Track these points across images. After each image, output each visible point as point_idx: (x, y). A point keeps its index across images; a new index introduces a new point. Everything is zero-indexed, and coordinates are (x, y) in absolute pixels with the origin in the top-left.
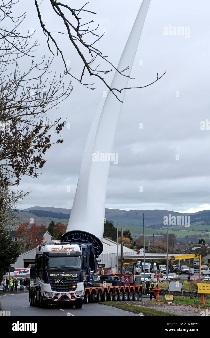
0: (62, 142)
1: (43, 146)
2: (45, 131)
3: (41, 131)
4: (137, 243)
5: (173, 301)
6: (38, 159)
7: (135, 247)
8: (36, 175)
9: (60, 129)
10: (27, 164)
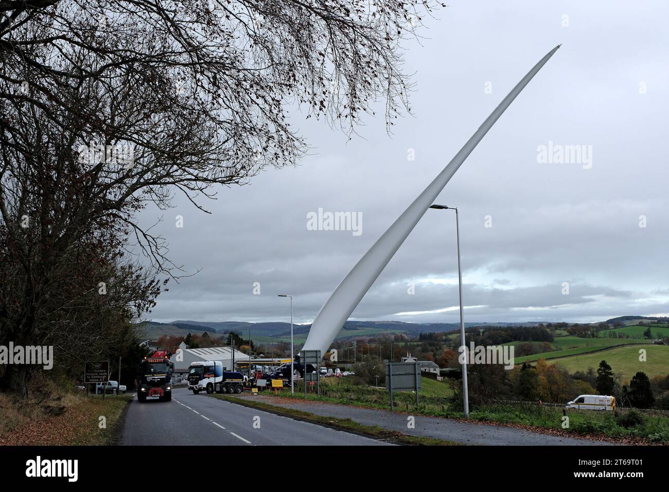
0: (168, 290)
1: (155, 293)
2: (157, 283)
3: (154, 284)
4: (257, 351)
5: (257, 393)
6: (151, 302)
7: (255, 353)
8: (150, 311)
9: (166, 283)
10: (145, 305)
